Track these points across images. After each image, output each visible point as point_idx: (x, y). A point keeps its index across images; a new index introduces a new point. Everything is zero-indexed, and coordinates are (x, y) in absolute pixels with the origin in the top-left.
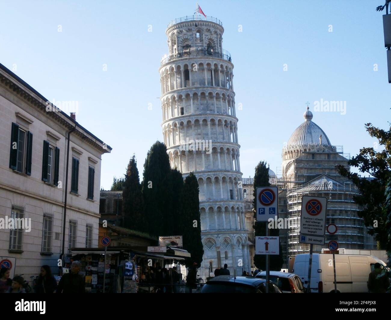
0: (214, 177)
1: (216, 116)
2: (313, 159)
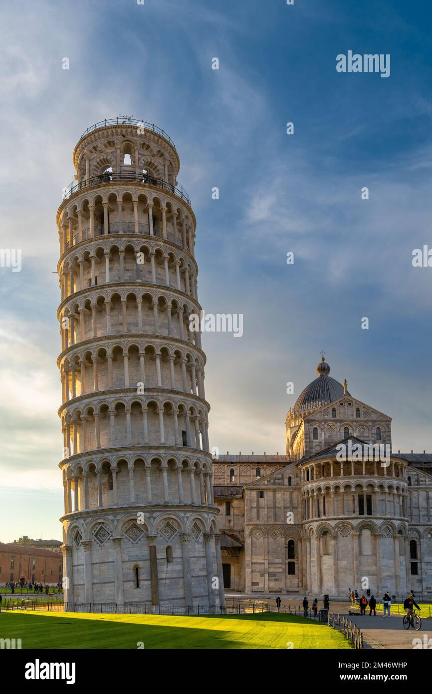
0: (148, 402)
1: (154, 289)
2: (334, 416)
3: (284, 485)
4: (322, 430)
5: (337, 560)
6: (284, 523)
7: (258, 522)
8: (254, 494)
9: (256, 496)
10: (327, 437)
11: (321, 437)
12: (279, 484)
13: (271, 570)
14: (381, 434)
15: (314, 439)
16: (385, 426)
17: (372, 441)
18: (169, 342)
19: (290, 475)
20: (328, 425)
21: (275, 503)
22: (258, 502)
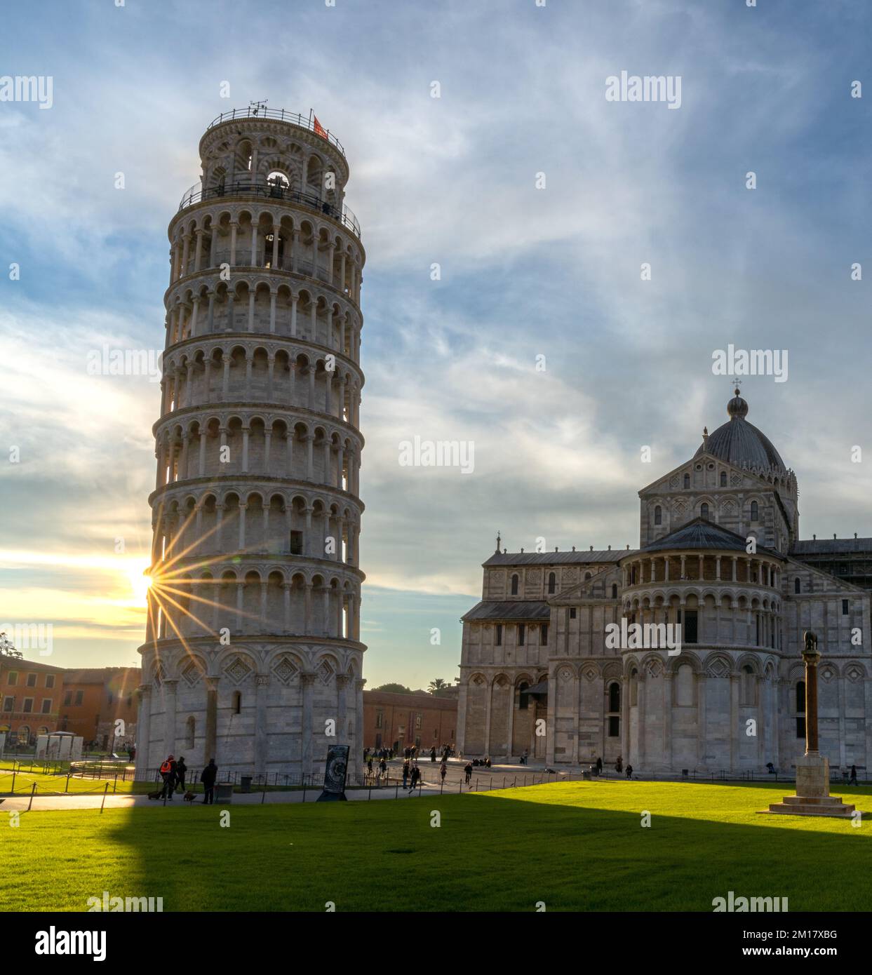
1: (248, 339)
2: (687, 486)
3: (605, 597)
4: (667, 509)
5: (643, 713)
6: (602, 657)
7: (566, 656)
8: (562, 612)
9: (564, 615)
10: (675, 520)
11: (666, 520)
12: (598, 596)
13: (584, 729)
14: (759, 511)
15: (656, 524)
16: (764, 497)
17: (743, 523)
18: (263, 410)
19: (615, 582)
20: (677, 501)
21: (591, 626)
22: (567, 624)
